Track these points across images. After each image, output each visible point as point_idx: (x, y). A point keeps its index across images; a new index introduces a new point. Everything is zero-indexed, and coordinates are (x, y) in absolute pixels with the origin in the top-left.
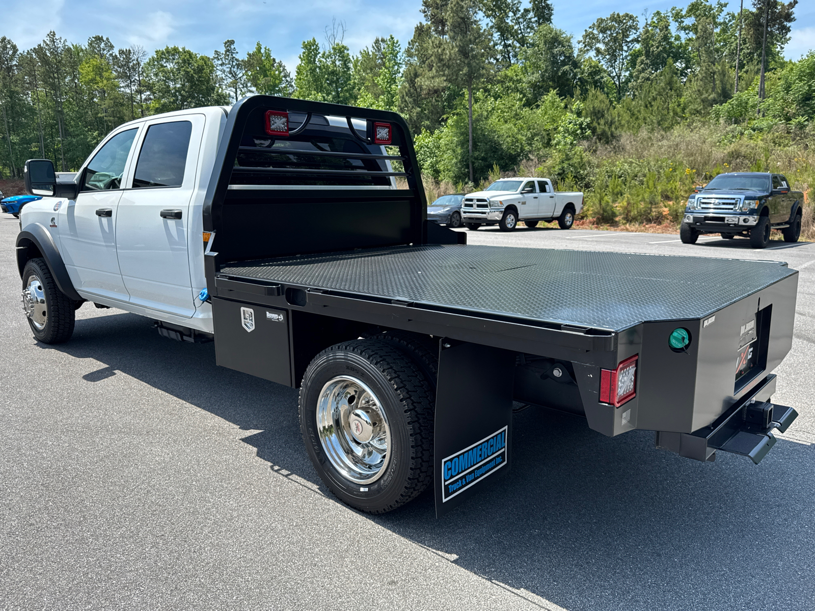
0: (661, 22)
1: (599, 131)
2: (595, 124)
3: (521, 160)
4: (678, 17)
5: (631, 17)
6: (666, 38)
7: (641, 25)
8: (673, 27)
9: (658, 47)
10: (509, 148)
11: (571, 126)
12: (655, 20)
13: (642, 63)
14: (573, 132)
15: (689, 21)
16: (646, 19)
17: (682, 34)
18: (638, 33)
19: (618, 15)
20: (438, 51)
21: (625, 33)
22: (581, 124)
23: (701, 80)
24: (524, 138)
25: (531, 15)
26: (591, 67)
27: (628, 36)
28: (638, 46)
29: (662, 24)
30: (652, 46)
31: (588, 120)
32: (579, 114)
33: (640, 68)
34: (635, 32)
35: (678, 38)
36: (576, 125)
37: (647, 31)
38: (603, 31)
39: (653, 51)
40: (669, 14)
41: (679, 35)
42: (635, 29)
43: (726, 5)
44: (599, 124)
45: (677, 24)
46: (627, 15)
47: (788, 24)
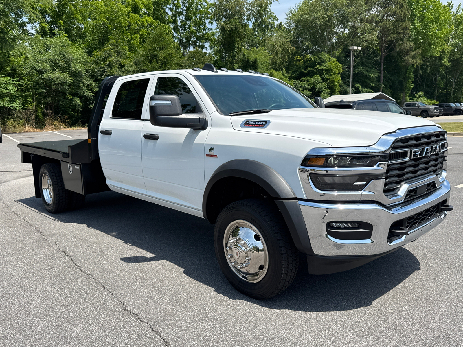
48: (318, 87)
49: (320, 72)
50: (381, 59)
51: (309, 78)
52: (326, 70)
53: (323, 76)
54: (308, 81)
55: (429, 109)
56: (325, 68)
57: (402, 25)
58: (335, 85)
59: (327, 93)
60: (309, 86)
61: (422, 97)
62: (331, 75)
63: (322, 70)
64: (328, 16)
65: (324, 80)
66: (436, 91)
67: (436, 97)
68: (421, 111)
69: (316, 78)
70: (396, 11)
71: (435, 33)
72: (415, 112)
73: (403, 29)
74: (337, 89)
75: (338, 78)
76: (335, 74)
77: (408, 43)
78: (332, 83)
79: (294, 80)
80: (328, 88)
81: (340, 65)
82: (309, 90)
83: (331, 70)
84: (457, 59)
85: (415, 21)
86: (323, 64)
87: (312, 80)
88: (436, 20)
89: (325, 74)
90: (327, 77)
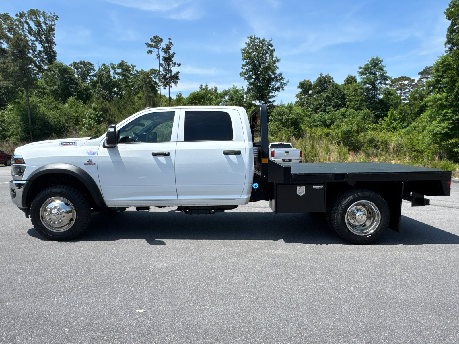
0: (105, 68)
1: (107, 119)
2: (104, 115)
3: (64, 131)
4: (114, 68)
5: (91, 64)
6: (109, 76)
7: (97, 69)
8: (112, 72)
9: (106, 80)
10: (56, 125)
11: (92, 115)
12: (102, 67)
13: (99, 87)
14: (93, 118)
15: (119, 71)
16: (99, 66)
17: (117, 76)
18: (95, 72)
19: (84, 62)
20: (3, 66)
21: (88, 70)
22: (97, 115)
23: (145, 99)
24: (65, 120)
25: (43, 54)
26: (85, 86)
27: (90, 73)
28: (95, 79)
29: (107, 70)
30: (103, 79)
31: (101, 113)
32: (95, 109)
33: (99, 89)
34: (93, 71)
35: (114, 78)
36: (95, 115)
37: (100, 72)
38: (77, 68)
39: (104, 82)
40: (110, 66)
41: (115, 76)
42: (93, 70)
43: (135, 66)
44: (106, 115)
45: (114, 71)
46: (89, 63)
47: (178, 81)
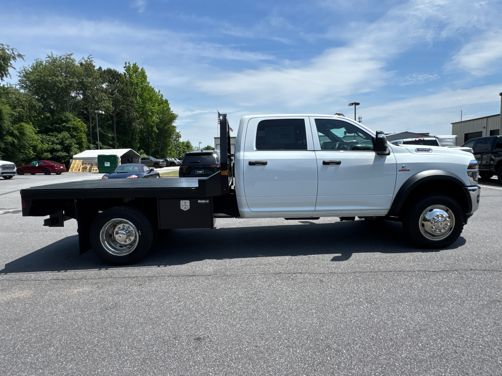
48: (67, 142)
49: (68, 129)
50: (113, 124)
51: (57, 133)
52: (73, 128)
53: (71, 133)
54: (56, 136)
55: (160, 162)
56: (72, 126)
57: (129, 99)
58: (83, 141)
59: (76, 148)
60: (58, 141)
61: (143, 154)
62: (78, 133)
63: (69, 127)
64: (69, 81)
65: (73, 136)
66: (150, 150)
67: (150, 154)
68: (153, 163)
69: (65, 134)
70: (123, 88)
71: (151, 108)
72: (149, 164)
73: (131, 102)
74: (85, 145)
75: (84, 136)
76: (81, 131)
77: (134, 113)
78: (80, 139)
79: (40, 135)
80: (77, 144)
81: (85, 125)
82: (59, 144)
83: (78, 128)
84: (162, 128)
85: (138, 98)
86: (69, 122)
87: (60, 136)
88: (151, 99)
89: (72, 131)
90: (75, 134)
